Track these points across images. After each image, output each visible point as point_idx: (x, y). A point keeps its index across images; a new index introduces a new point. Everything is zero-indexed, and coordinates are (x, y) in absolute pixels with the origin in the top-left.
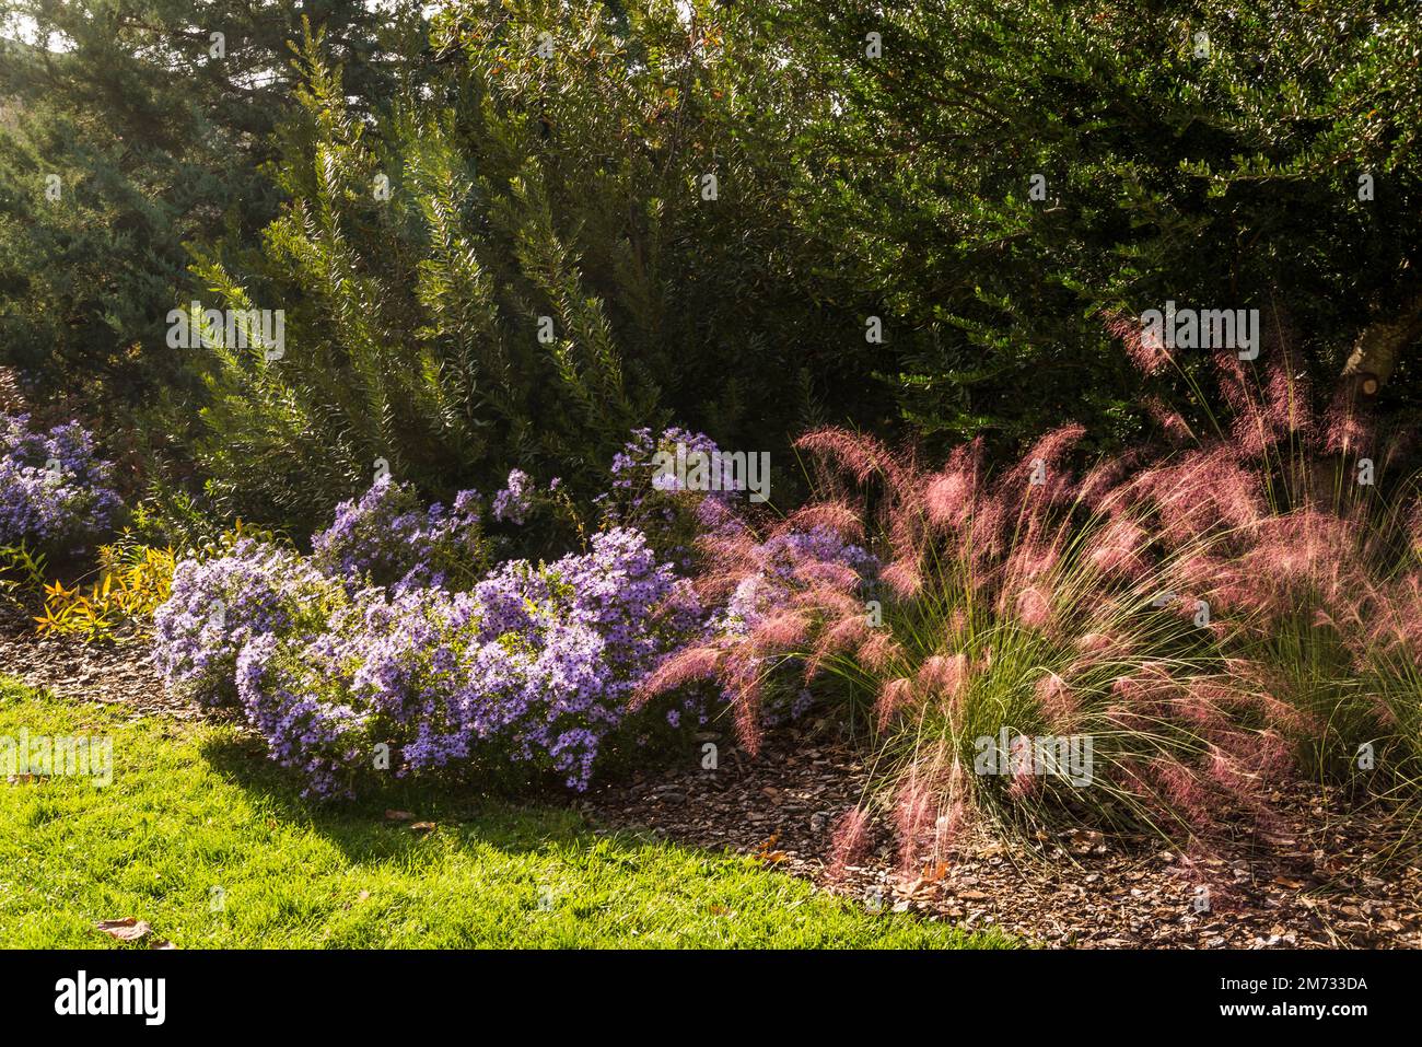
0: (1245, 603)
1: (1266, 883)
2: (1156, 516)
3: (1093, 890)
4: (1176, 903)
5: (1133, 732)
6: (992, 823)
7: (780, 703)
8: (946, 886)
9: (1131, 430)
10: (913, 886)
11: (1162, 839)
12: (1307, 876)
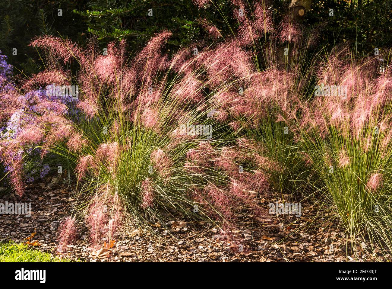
0: (247, 113)
1: (258, 239)
2: (204, 73)
3: (182, 248)
4: (218, 251)
5: (197, 175)
6: (135, 221)
7: (35, 171)
8: (114, 251)
9: (195, 34)
10: (99, 252)
11: (212, 223)
12: (276, 235)
